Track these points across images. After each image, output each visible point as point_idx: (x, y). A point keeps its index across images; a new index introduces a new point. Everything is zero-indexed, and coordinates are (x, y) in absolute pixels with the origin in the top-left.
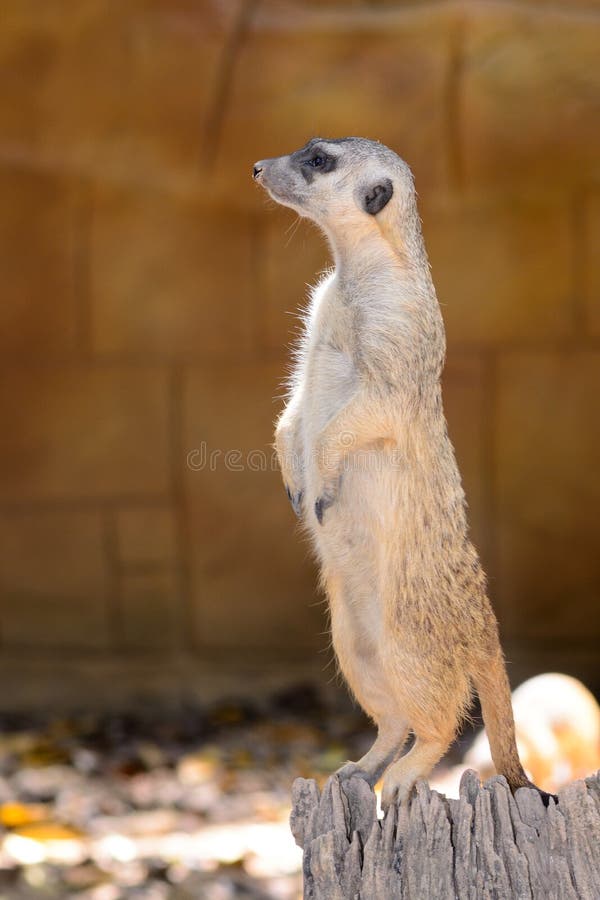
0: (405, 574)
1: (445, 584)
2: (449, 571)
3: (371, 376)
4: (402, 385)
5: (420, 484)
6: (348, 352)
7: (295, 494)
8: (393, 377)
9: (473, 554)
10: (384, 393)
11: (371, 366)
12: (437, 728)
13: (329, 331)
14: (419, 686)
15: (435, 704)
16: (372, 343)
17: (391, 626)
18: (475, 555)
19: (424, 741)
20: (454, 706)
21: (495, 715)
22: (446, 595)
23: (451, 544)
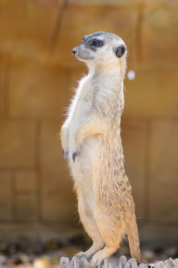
0: (101, 184)
1: (115, 189)
2: (117, 184)
3: (98, 111)
4: (109, 115)
5: (108, 151)
6: (90, 102)
7: (65, 151)
8: (106, 112)
9: (126, 179)
10: (102, 117)
11: (98, 107)
12: (113, 242)
13: (84, 94)
14: (107, 226)
15: (113, 233)
16: (100, 99)
17: (98, 203)
18: (127, 179)
19: (108, 246)
20: (120, 234)
21: (132, 239)
22: (116, 193)
23: (118, 174)
